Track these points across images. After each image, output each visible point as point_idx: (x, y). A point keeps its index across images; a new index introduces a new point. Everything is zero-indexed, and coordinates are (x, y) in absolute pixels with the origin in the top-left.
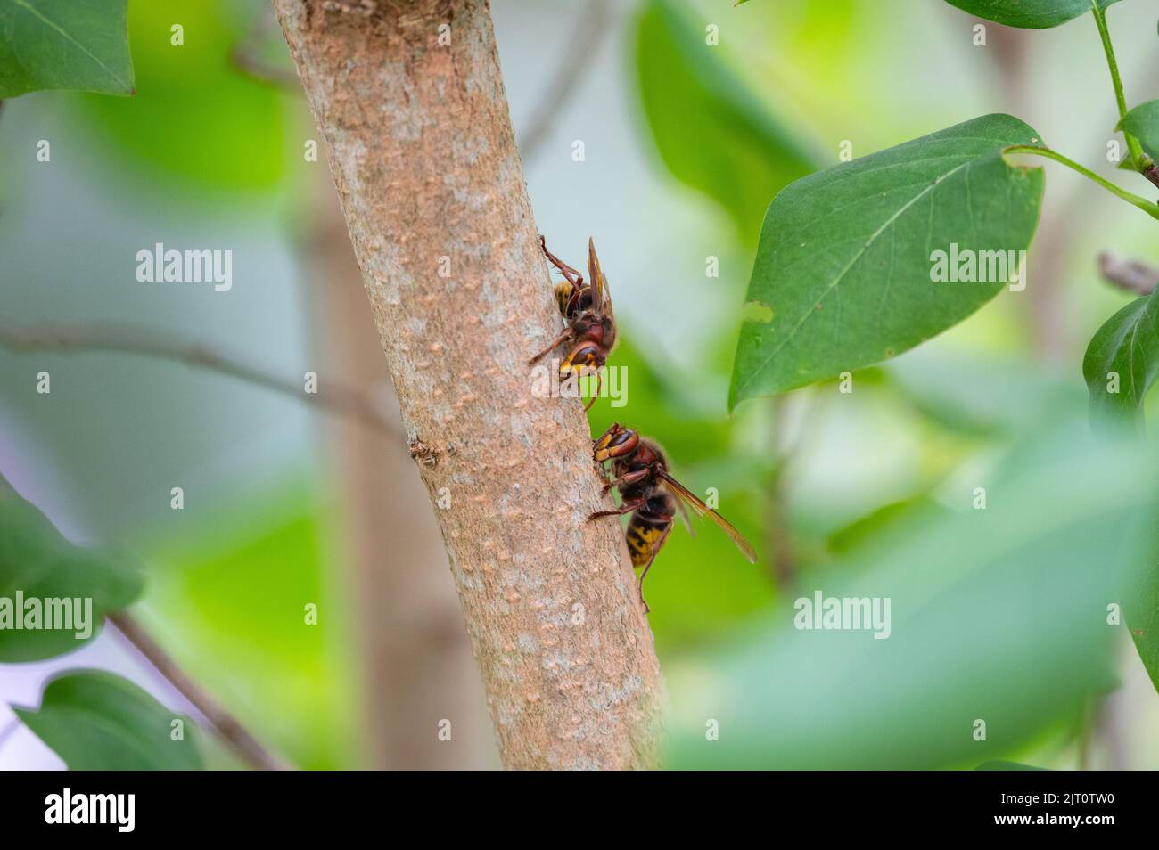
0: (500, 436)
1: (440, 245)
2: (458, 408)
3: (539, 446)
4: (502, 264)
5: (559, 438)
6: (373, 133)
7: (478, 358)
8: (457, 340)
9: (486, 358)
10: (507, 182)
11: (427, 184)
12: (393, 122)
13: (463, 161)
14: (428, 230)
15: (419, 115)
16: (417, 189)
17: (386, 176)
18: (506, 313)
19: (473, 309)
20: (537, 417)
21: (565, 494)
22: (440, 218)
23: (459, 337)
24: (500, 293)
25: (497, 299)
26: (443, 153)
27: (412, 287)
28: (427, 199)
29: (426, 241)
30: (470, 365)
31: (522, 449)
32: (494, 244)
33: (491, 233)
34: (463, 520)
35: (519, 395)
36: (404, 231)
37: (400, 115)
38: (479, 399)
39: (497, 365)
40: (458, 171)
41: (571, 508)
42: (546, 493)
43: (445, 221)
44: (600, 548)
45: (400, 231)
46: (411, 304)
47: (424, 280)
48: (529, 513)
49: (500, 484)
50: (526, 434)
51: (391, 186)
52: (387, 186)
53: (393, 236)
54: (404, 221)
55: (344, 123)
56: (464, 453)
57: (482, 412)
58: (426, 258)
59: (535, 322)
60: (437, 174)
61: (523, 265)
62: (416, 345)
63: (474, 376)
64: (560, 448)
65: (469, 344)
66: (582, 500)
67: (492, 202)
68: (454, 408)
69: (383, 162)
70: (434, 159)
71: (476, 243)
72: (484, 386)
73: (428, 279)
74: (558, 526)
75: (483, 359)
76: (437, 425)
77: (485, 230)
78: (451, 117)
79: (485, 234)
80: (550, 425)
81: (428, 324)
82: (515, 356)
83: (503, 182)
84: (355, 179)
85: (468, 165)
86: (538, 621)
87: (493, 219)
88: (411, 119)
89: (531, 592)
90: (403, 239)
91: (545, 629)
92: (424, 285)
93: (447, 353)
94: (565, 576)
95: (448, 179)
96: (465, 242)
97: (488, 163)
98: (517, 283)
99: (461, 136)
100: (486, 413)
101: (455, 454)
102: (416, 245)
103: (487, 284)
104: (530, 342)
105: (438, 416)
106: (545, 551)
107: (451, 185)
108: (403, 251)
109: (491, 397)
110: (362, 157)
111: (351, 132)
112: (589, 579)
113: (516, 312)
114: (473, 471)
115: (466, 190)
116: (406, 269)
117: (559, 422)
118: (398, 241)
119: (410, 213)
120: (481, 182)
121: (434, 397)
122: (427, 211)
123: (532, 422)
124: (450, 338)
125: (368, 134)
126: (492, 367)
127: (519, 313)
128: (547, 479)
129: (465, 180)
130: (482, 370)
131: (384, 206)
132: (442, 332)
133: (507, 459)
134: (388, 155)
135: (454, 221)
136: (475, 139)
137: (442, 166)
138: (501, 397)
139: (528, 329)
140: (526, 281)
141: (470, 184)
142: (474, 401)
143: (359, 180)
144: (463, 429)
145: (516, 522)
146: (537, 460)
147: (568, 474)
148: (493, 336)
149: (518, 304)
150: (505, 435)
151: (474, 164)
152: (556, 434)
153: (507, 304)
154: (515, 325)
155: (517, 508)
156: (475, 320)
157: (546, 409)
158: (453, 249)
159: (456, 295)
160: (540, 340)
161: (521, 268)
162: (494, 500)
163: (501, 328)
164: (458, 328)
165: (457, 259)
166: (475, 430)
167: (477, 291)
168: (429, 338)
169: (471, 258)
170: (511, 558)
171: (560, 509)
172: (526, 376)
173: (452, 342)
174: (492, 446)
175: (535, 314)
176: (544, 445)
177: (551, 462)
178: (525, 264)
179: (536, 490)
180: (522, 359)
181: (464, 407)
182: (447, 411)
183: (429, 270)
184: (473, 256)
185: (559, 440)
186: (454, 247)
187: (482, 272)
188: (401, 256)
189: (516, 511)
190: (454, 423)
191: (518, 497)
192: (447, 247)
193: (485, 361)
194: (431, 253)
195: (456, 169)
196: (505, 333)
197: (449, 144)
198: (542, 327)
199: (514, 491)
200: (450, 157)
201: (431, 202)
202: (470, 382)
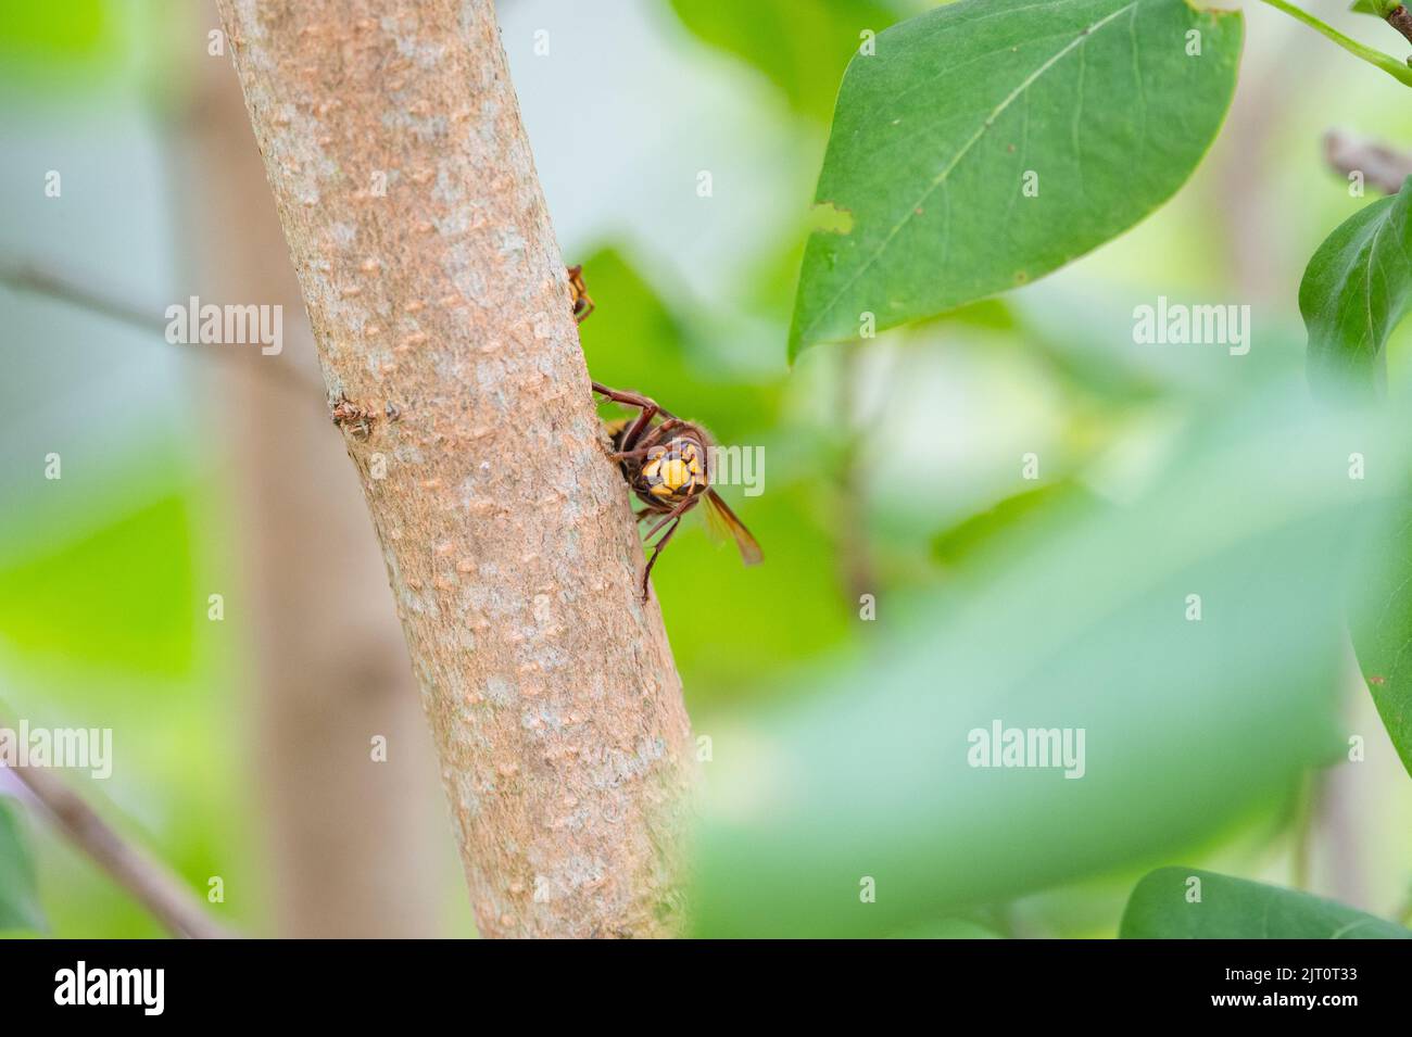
0: (462, 393)
1: (376, 119)
2: (402, 353)
3: (518, 409)
4: (465, 146)
5: (546, 396)
7: (431, 281)
8: (399, 255)
9: (442, 280)
10: (473, 28)
11: (358, 30)
14: (360, 96)
16: (344, 38)
17: (299, 19)
18: (471, 216)
19: (424, 212)
20: (514, 367)
21: (555, 478)
22: (376, 80)
23: (403, 250)
24: (461, 188)
25: (458, 197)
27: (335, 178)
28: (358, 52)
29: (355, 112)
30: (419, 291)
31: (494, 413)
32: (454, 117)
33: (450, 101)
34: (408, 514)
35: (489, 335)
38: (432, 340)
39: (458, 292)
40: (402, 12)
41: (563, 498)
42: (528, 477)
43: (383, 81)
44: (604, 554)
45: (318, 99)
46: (335, 204)
47: (353, 169)
48: (503, 505)
49: (461, 463)
50: (499, 391)
51: (305, 33)
52: (300, 32)
53: (307, 105)
54: (325, 83)
56: (410, 417)
57: (436, 357)
58: (355, 136)
59: (513, 229)
60: (372, 16)
61: (495, 147)
62: (341, 262)
63: (424, 307)
64: (548, 411)
65: (418, 260)
66: (578, 486)
67: (451, 56)
68: (396, 353)
71: (428, 116)
72: (439, 321)
73: (358, 168)
74: (545, 524)
75: (437, 283)
76: (371, 377)
77: (440, 96)
79: (441, 103)
80: (533, 379)
81: (359, 232)
83: (467, 30)
84: (254, 23)
86: (515, 660)
87: (452, 81)
89: (506, 617)
90: (323, 109)
91: (526, 672)
92: (353, 176)
93: (385, 273)
94: (555, 595)
95: (389, 23)
96: (412, 114)
98: (487, 172)
100: (442, 360)
101: (396, 419)
102: (342, 118)
103: (443, 174)
104: (506, 258)
105: (372, 364)
106: (526, 560)
107: (392, 32)
108: (322, 127)
109: (449, 338)
112: (589, 599)
113: (484, 215)
114: (423, 445)
115: (413, 38)
116: (328, 152)
117: (546, 373)
118: (315, 113)
119: (333, 72)
120: (436, 28)
121: (367, 337)
122: (358, 69)
123: (508, 373)
124: (390, 253)
126: (450, 294)
127: (490, 218)
128: (529, 456)
129: (412, 24)
130: (437, 299)
131: (297, 62)
132: (379, 243)
133: (473, 427)
135: (397, 85)
138: (464, 338)
139: (502, 239)
140: (499, 171)
141: (419, 30)
142: (425, 343)
143: (259, 25)
144: (409, 383)
145: (484, 516)
146: (515, 428)
147: (559, 448)
148: (452, 249)
149: (488, 204)
150: (470, 393)
151: (426, 1)
152: (543, 391)
153: (472, 203)
154: (483, 234)
155: (486, 497)
156: (425, 226)
157: (528, 355)
158: (394, 123)
159: (399, 190)
160: (520, 255)
161: (494, 152)
162: (453, 485)
163: (464, 238)
164: (401, 238)
165: (400, 138)
166: (426, 385)
167: (429, 185)
168: (360, 252)
169: (420, 137)
170: (478, 570)
171: (548, 499)
172: (499, 307)
173: (392, 257)
174: (450, 408)
175: (513, 219)
176: (525, 406)
177: (535, 432)
178: (499, 145)
179: (514, 472)
180: (494, 282)
181: (410, 352)
182: (385, 358)
183: (360, 154)
184: (423, 135)
185: (546, 399)
186: (396, 120)
187: (436, 156)
188: (321, 134)
189: (484, 502)
190: (395, 375)
191: (487, 482)
192: (387, 120)
193: (440, 286)
194: (364, 130)
195: (399, 8)
196: (470, 245)
198: (522, 236)
199: (482, 473)
201: (363, 57)
202: (418, 316)
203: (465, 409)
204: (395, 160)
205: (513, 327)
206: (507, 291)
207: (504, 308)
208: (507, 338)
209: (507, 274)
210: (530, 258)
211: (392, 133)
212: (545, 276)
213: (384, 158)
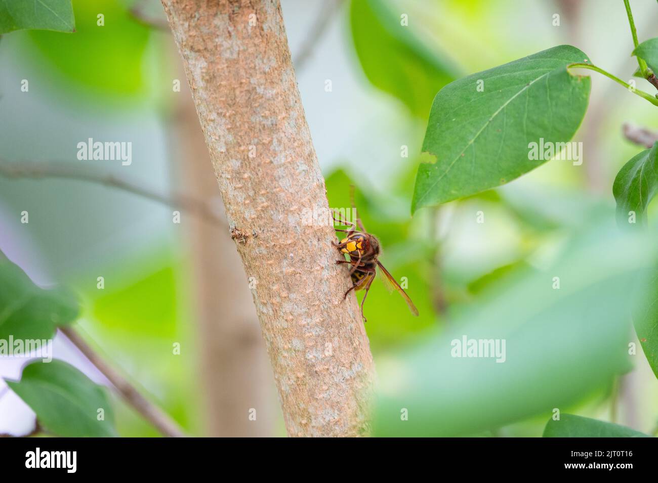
0: (282, 227)
1: (249, 118)
2: (259, 211)
3: (304, 233)
4: (284, 129)
6: (211, 55)
7: (270, 182)
8: (258, 172)
9: (275, 182)
10: (287, 83)
11: (241, 83)
12: (222, 48)
13: (262, 71)
14: (242, 109)
15: (237, 44)
16: (236, 86)
17: (218, 79)
18: (286, 157)
19: (267, 155)
21: (319, 260)
22: (249, 103)
23: (259, 170)
24: (282, 146)
25: (281, 149)
26: (250, 66)
27: (232, 142)
28: (241, 92)
29: (240, 116)
30: (265, 186)
31: (295, 234)
32: (279, 117)
33: (277, 111)
34: (261, 274)
35: (293, 203)
36: (228, 111)
37: (226, 44)
38: (270, 206)
39: (281, 186)
40: (258, 76)
41: (322, 268)
42: (308, 260)
43: (251, 103)
44: (338, 290)
45: (225, 110)
46: (232, 152)
47: (239, 138)
48: (299, 271)
49: (282, 254)
50: (297, 226)
51: (220, 84)
52: (218, 84)
53: (221, 113)
54: (228, 104)
55: (194, 49)
56: (262, 236)
57: (272, 212)
58: (240, 125)
59: (302, 162)
60: (247, 78)
61: (296, 129)
62: (235, 175)
63: (268, 193)
64: (316, 234)
65: (265, 175)
66: (328, 263)
67: (278, 93)
68: (256, 211)
69: (216, 71)
70: (245, 69)
71: (269, 117)
72: (273, 199)
73: (241, 137)
74: (315, 278)
75: (273, 183)
76: (246, 220)
77: (274, 109)
78: (255, 45)
79: (274, 112)
81: (242, 163)
82: (291, 182)
83: (284, 83)
84: (200, 81)
85: (265, 73)
86: (303, 332)
87: (279, 103)
88: (232, 46)
89: (300, 315)
90: (228, 114)
91: (307, 336)
92: (239, 141)
93: (252, 179)
94: (319, 306)
95: (253, 81)
96: (263, 116)
97: (276, 72)
98: (292, 140)
99: (261, 56)
100: (274, 214)
101: (257, 237)
102: (235, 118)
103: (275, 140)
104: (300, 173)
105: (247, 215)
106: (308, 292)
107: (255, 84)
108: (227, 121)
109: (277, 205)
110: (204, 68)
111: (198, 54)
112: (332, 308)
113: (291, 156)
114: (267, 247)
115: (263, 87)
116: (229, 132)
118: (224, 116)
119: (232, 100)
120: (272, 83)
121: (245, 205)
122: (241, 99)
123: (300, 219)
124: (254, 171)
125: (208, 55)
126: (278, 187)
127: (294, 158)
128: (309, 251)
129: (263, 81)
130: (272, 189)
131: (217, 96)
132: (249, 168)
133: (286, 240)
134: (219, 67)
135: (257, 105)
136: (269, 58)
137: (250, 73)
138: (283, 205)
139: (298, 166)
140: (297, 139)
141: (266, 83)
142: (268, 207)
143: (202, 81)
144: (261, 223)
145: (291, 275)
146: (303, 240)
147: (321, 248)
148: (278, 170)
149: (292, 152)
150: (285, 227)
151: (268, 72)
153: (286, 152)
154: (291, 164)
155: (292, 267)
156: (268, 161)
158: (256, 120)
159: (258, 146)
160: (305, 172)
161: (295, 131)
162: (279, 263)
163: (283, 166)
164: (259, 165)
165: (258, 126)
166: (268, 224)
167: (269, 144)
168: (242, 171)
169: (266, 126)
170: (288, 296)
171: (316, 268)
172: (297, 193)
173: (255, 173)
174: (277, 233)
175: (302, 158)
176: (307, 232)
177: (311, 242)
179: (303, 258)
180: (295, 183)
181: (262, 210)
182: (252, 213)
183: (242, 132)
185: (316, 229)
186: (256, 119)
187: (272, 134)
188: (227, 124)
189: (291, 270)
190: (256, 219)
191: (292, 262)
192: (253, 119)
193: (274, 184)
194: (244, 123)
195: (258, 75)
196: (285, 168)
197: (253, 61)
198: (306, 165)
199: (290, 258)
200: (254, 68)
201: (243, 94)
202: (265, 196)
204: (256, 135)
205: (303, 200)
206: (300, 186)
207: (299, 193)
208: (300, 205)
209: (300, 180)
210: (309, 173)
211: (255, 124)
212: (315, 180)
213: (252, 134)
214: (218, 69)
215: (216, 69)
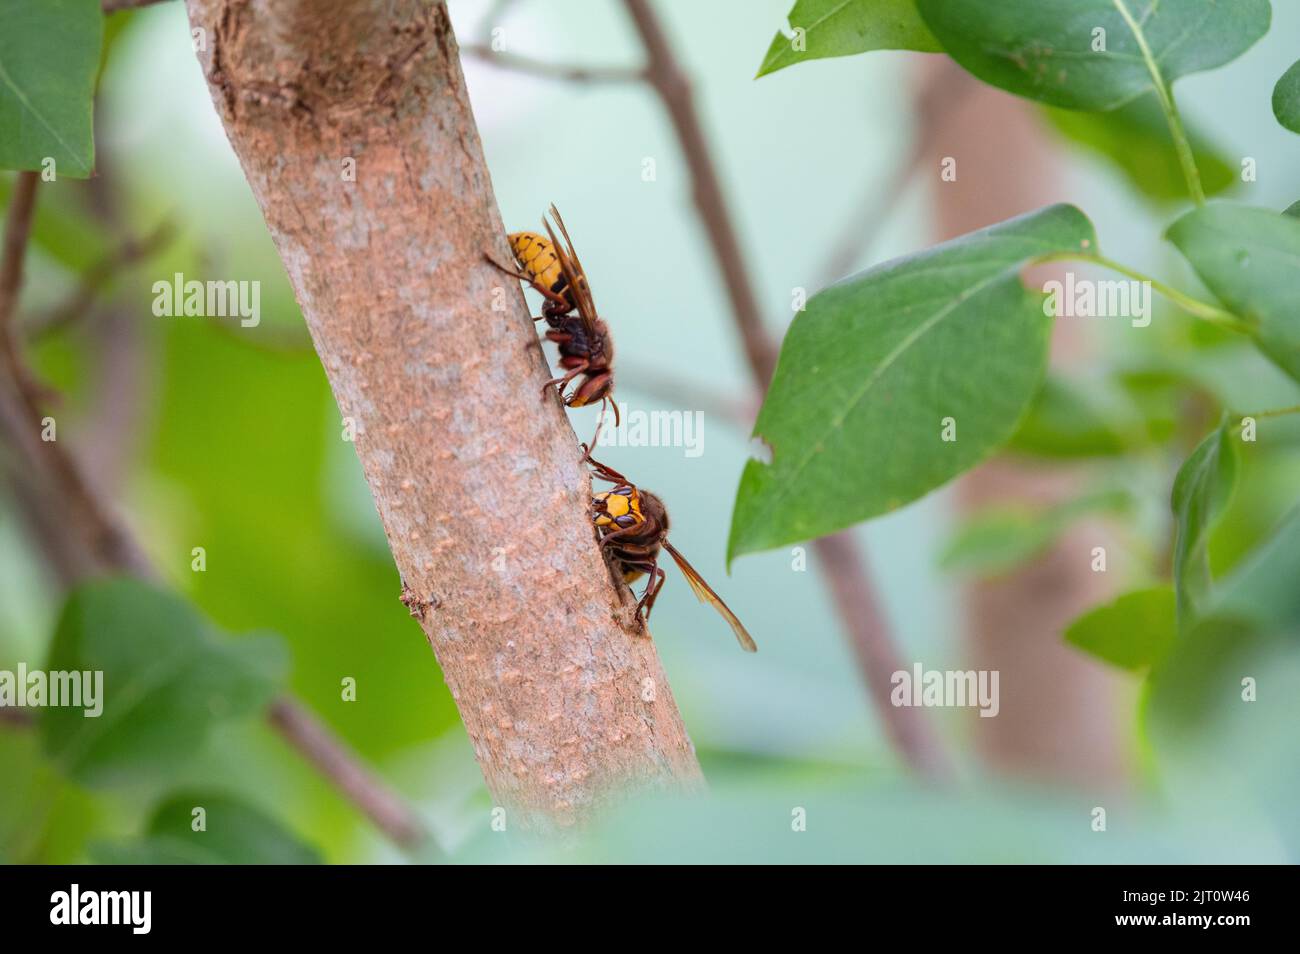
0: (486, 587)
1: (400, 369)
2: (438, 554)
3: (535, 598)
4: (477, 387)
5: (559, 587)
6: (315, 239)
7: (454, 497)
8: (428, 477)
9: (463, 497)
10: (482, 292)
11: (379, 298)
12: (335, 228)
13: (421, 270)
14: (385, 350)
15: (365, 219)
16: (368, 304)
17: (333, 288)
18: (485, 444)
19: (444, 442)
20: (529, 564)
21: (572, 652)
22: (398, 336)
23: (430, 473)
24: (475, 423)
25: (472, 429)
26: (396, 263)
27: (374, 415)
28: (381, 315)
29: (383, 363)
30: (446, 505)
31: (514, 602)
32: (465, 365)
33: (461, 353)
34: (460, 680)
35: (506, 540)
36: (359, 352)
37: (344, 219)
38: (459, 545)
39: (477, 505)
40: (415, 282)
41: (580, 668)
42: (547, 652)
43: (402, 340)
44: (621, 711)
45: (355, 352)
46: (375, 434)
47: (386, 408)
48: (528, 675)
49: (491, 642)
50: (517, 584)
51: (339, 301)
52: (335, 299)
53: (348, 357)
54: (358, 340)
55: (284, 227)
56: (448, 605)
57: (464, 558)
58: (385, 383)
59: (524, 453)
60: (391, 287)
61: (506, 387)
62: (386, 482)
63: (451, 518)
64: (561, 599)
65: (443, 482)
66: (593, 658)
67: (461, 315)
68: (434, 554)
69: (328, 273)
70: (386, 269)
71: (443, 366)
72: (464, 530)
73: (390, 407)
74: (565, 689)
75: (459, 499)
76: (418, 572)
77: (452, 349)
78: (405, 220)
79: (454, 355)
80: (547, 573)
81: (395, 458)
82: (498, 494)
83: (475, 293)
84: (304, 290)
85: (427, 275)
86: (551, 798)
87: (463, 335)
88: (354, 223)
89: (539, 765)
90: (359, 360)
91: (560, 808)
92: (386, 413)
93: (419, 491)
94: (578, 746)
95: (406, 292)
96: (429, 364)
97: (455, 272)
98: (499, 408)
99: (418, 241)
100: (468, 560)
101: (439, 606)
102: (373, 368)
103: (459, 412)
104: (518, 477)
105: (418, 562)
106: (551, 719)
107: (407, 299)
108: (360, 375)
109: (472, 542)
110: (306, 266)
111: (291, 237)
112: (609, 748)
113: (497, 443)
114: (460, 627)
115: (425, 304)
116: (366, 395)
117: (559, 568)
118: (354, 363)
119: (363, 331)
120: (445, 294)
121: (412, 541)
122: (383, 329)
123: (524, 570)
124: (421, 475)
125: (310, 241)
126: (472, 507)
127: (501, 444)
128: (547, 636)
129: (424, 292)
130: (460, 511)
131: (336, 322)
132: (412, 467)
133: (498, 613)
134: (335, 264)
135: (416, 340)
136: (436, 244)
137: (395, 277)
138: (484, 542)
139: (513, 461)
140: (510, 406)
141: (431, 296)
142: (454, 546)
143: (307, 292)
144: (445, 579)
145: (514, 685)
146: (533, 613)
147: (574, 628)
148: (469, 472)
149: (500, 433)
150: (492, 587)
151: (436, 274)
152: (556, 582)
153: (485, 434)
154: (496, 459)
155: (514, 669)
156: (446, 454)
157: (542, 554)
158: (415, 371)
159: (423, 425)
160: (532, 473)
161: (504, 391)
162: (487, 660)
163: (479, 463)
164: (429, 463)
165: (420, 384)
166: (459, 581)
167: (447, 421)
168: (398, 474)
169: (437, 384)
170: (514, 727)
171: (566, 670)
172: (514, 517)
173: (422, 479)
174: (479, 599)
175: (524, 444)
176: (541, 596)
177: (552, 616)
178: (509, 385)
179: (535, 649)
180: (507, 497)
181: (444, 554)
182: (426, 558)
183: (390, 396)
184: (439, 381)
185: (560, 589)
186: (416, 370)
187: (451, 398)
188: (359, 380)
189: (513, 673)
190: (434, 572)
191: (514, 657)
192: (409, 370)
193: (462, 502)
194: (391, 378)
195: (413, 280)
196: (485, 468)
197: (402, 251)
198: (533, 457)
199: (509, 650)
200: (405, 266)
201: (386, 319)
202: (447, 525)
203: (490, 599)
204: (418, 402)
205: (529, 531)
206: (519, 504)
207: (518, 518)
208: (522, 542)
209: (519, 490)
210: (541, 476)
211: (413, 380)
212: (557, 488)
213: (409, 401)
214: (332, 269)
215: (328, 269)
